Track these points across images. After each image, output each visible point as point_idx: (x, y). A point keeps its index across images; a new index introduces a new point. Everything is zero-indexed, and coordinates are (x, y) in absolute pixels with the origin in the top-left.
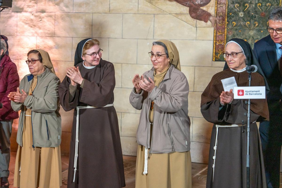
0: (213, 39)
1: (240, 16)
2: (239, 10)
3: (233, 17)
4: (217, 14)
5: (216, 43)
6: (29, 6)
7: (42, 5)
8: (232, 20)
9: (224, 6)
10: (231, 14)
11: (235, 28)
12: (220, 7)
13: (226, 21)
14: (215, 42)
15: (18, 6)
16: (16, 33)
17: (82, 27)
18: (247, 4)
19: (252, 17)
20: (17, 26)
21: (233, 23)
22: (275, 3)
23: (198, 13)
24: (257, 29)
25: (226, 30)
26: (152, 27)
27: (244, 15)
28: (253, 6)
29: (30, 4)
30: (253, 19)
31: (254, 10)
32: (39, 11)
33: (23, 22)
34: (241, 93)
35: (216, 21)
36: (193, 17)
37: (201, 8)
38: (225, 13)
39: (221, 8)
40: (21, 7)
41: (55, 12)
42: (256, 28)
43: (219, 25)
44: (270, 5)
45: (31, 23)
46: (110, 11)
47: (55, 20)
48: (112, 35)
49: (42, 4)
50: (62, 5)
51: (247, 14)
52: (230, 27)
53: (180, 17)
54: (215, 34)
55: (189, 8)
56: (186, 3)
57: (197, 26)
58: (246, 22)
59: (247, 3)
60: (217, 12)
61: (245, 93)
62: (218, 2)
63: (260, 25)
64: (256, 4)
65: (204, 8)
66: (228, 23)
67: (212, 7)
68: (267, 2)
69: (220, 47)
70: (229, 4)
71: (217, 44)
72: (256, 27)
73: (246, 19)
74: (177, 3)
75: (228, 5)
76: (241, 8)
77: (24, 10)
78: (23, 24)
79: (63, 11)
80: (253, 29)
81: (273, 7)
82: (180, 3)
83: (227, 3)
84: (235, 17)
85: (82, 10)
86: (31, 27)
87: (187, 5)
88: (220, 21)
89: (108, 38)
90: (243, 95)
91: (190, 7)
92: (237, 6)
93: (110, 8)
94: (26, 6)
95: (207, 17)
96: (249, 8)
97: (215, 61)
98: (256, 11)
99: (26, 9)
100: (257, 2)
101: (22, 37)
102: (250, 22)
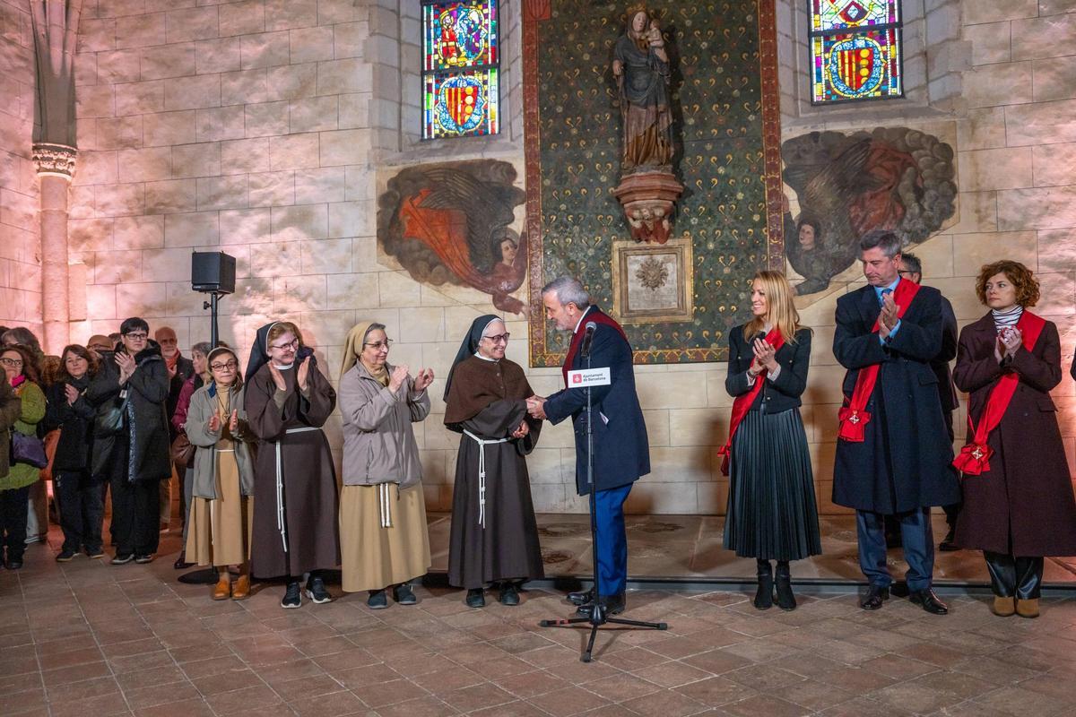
0: (528, 337)
4: (531, 302)
5: (532, 342)
6: (261, 305)
7: (280, 302)
14: (530, 341)
15: (246, 305)
16: (244, 346)
17: (341, 330)
20: (245, 335)
22: (607, 284)
23: (505, 302)
26: (442, 324)
29: (264, 302)
32: (277, 311)
34: (577, 379)
35: (530, 312)
36: (498, 308)
37: (509, 295)
40: (250, 307)
41: (300, 312)
43: (535, 317)
44: (601, 287)
46: (380, 306)
50: (310, 300)
53: (480, 309)
54: (530, 330)
55: (492, 296)
56: (488, 288)
60: (531, 300)
61: (583, 378)
62: (532, 287)
65: (513, 295)
67: (524, 293)
68: (597, 284)
69: (538, 347)
71: (534, 344)
77: (255, 311)
79: (313, 310)
81: (604, 289)
85: (340, 306)
87: (490, 292)
88: (535, 312)
90: (580, 381)
91: (494, 294)
93: (380, 301)
94: (257, 306)
95: (517, 307)
97: (533, 367)
99: (258, 309)
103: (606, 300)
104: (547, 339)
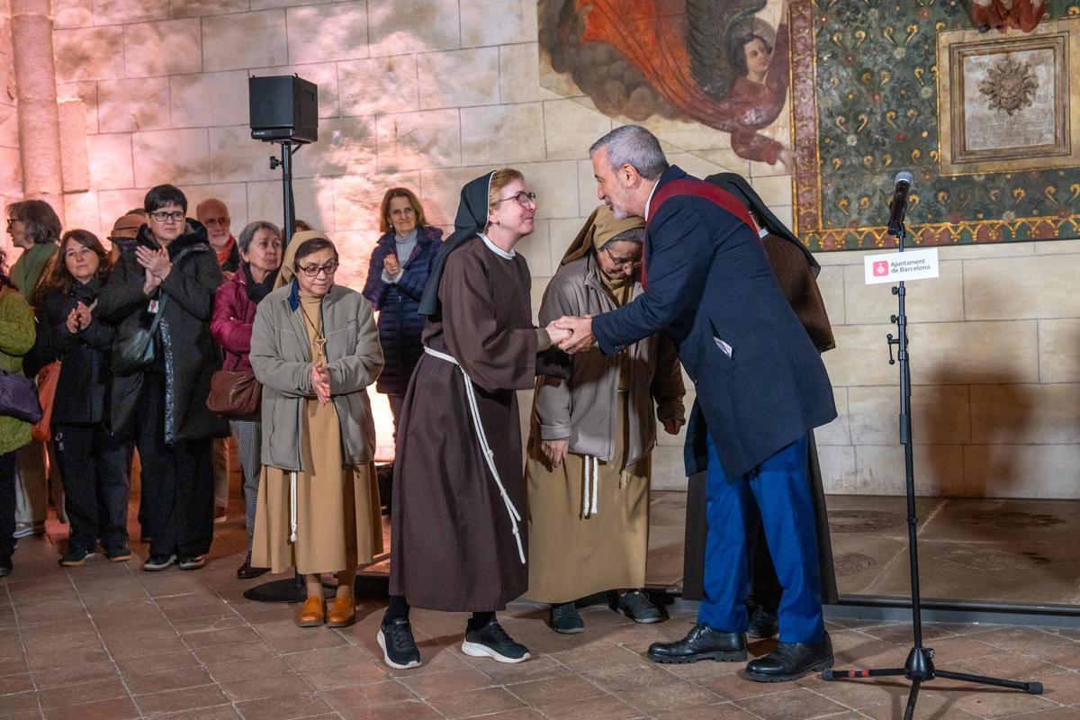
0: (790, 202)
1: (849, 144)
2: (845, 130)
3: (833, 147)
4: (796, 144)
5: (798, 210)
6: (358, 161)
7: (388, 156)
8: (831, 155)
9: (811, 124)
10: (827, 141)
11: (841, 172)
12: (803, 126)
13: (818, 160)
14: (795, 208)
15: (334, 161)
16: (333, 227)
18: (863, 116)
19: (877, 145)
20: (334, 210)
21: (834, 161)
22: (926, 107)
23: (752, 144)
24: (889, 172)
25: (819, 178)
27: (858, 140)
28: (877, 120)
29: (361, 155)
30: (879, 149)
31: (880, 129)
32: (383, 169)
33: (347, 198)
35: (794, 159)
36: (740, 155)
37: (759, 132)
38: (815, 140)
39: (805, 128)
40: (341, 165)
41: (419, 170)
42: (887, 169)
43: (804, 168)
44: (916, 113)
45: (366, 200)
46: (547, 157)
47: (421, 188)
48: (555, 213)
49: (388, 153)
50: (434, 151)
51: (864, 137)
52: (829, 170)
53: (711, 157)
54: (795, 190)
55: (730, 134)
56: (723, 122)
57: (752, 176)
58: (863, 157)
59: (864, 112)
60: (797, 138)
62: (797, 117)
63: (897, 162)
64: (884, 115)
65: (766, 133)
66: (822, 161)
67: (783, 128)
68: (909, 108)
69: (808, 219)
70: (822, 119)
71: (801, 213)
72: (888, 166)
73: (862, 151)
74: (701, 125)
75: (820, 121)
76: (850, 124)
77: (349, 170)
78: (347, 202)
79: (440, 166)
80: (880, 172)
81: (922, 117)
82: (709, 125)
83: (817, 116)
84: (837, 148)
85: (482, 159)
86: (367, 208)
87: (726, 128)
88: (803, 158)
89: (545, 219)
91: (733, 131)
92: (840, 122)
93: (546, 148)
94: (352, 162)
95: (772, 152)
96: (868, 125)
98: (884, 130)
99: (352, 167)
100: (885, 109)
101: (347, 233)
102: (872, 154)
103: (925, 134)
104: (823, 206)
